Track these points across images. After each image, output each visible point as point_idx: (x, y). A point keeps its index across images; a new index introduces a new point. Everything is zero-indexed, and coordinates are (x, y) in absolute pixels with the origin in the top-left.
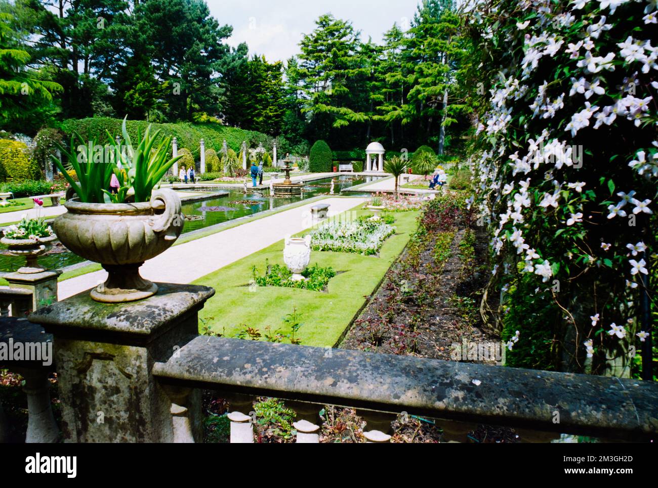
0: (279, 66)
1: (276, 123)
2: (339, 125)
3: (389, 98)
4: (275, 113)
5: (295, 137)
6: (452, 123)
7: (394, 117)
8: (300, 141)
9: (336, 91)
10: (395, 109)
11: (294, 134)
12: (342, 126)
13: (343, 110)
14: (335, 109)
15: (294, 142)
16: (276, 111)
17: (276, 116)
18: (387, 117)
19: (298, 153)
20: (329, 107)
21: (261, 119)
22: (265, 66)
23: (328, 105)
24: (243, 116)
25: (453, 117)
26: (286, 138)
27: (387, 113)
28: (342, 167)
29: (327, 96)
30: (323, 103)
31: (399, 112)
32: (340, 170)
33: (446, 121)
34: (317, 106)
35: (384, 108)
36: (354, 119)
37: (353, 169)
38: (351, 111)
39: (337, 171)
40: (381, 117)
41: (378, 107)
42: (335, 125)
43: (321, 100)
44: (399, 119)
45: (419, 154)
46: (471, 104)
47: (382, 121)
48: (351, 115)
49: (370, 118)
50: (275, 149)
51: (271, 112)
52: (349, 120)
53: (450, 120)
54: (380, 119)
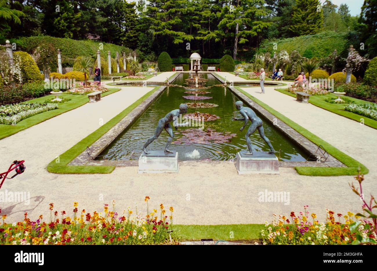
0: (133, 5)
1: (135, 41)
3: (205, 26)
4: (134, 35)
5: (147, 50)
6: (246, 41)
7: (211, 38)
8: (150, 53)
9: (176, 21)
10: (209, 33)
11: (146, 48)
12: (179, 43)
13: (179, 33)
14: (175, 32)
15: (146, 53)
16: (135, 33)
17: (135, 37)
18: (205, 38)
19: (148, 60)
20: (172, 31)
21: (125, 38)
22: (126, 5)
23: (170, 30)
24: (114, 36)
25: (245, 38)
26: (141, 50)
27: (205, 35)
28: (177, 68)
29: (170, 24)
30: (167, 28)
31: (213, 34)
32: (176, 70)
33: (243, 41)
34: (164, 30)
35: (203, 32)
36: (185, 39)
37: (183, 69)
38: (184, 33)
39: (175, 71)
40: (201, 37)
41: (199, 32)
42: (175, 43)
43: (166, 27)
44: (213, 39)
45: (224, 59)
46: (256, 30)
47: (201, 40)
48: (184, 37)
49: (194, 38)
50: (135, 57)
51: (132, 34)
52: (183, 39)
53: (244, 39)
54: (200, 39)
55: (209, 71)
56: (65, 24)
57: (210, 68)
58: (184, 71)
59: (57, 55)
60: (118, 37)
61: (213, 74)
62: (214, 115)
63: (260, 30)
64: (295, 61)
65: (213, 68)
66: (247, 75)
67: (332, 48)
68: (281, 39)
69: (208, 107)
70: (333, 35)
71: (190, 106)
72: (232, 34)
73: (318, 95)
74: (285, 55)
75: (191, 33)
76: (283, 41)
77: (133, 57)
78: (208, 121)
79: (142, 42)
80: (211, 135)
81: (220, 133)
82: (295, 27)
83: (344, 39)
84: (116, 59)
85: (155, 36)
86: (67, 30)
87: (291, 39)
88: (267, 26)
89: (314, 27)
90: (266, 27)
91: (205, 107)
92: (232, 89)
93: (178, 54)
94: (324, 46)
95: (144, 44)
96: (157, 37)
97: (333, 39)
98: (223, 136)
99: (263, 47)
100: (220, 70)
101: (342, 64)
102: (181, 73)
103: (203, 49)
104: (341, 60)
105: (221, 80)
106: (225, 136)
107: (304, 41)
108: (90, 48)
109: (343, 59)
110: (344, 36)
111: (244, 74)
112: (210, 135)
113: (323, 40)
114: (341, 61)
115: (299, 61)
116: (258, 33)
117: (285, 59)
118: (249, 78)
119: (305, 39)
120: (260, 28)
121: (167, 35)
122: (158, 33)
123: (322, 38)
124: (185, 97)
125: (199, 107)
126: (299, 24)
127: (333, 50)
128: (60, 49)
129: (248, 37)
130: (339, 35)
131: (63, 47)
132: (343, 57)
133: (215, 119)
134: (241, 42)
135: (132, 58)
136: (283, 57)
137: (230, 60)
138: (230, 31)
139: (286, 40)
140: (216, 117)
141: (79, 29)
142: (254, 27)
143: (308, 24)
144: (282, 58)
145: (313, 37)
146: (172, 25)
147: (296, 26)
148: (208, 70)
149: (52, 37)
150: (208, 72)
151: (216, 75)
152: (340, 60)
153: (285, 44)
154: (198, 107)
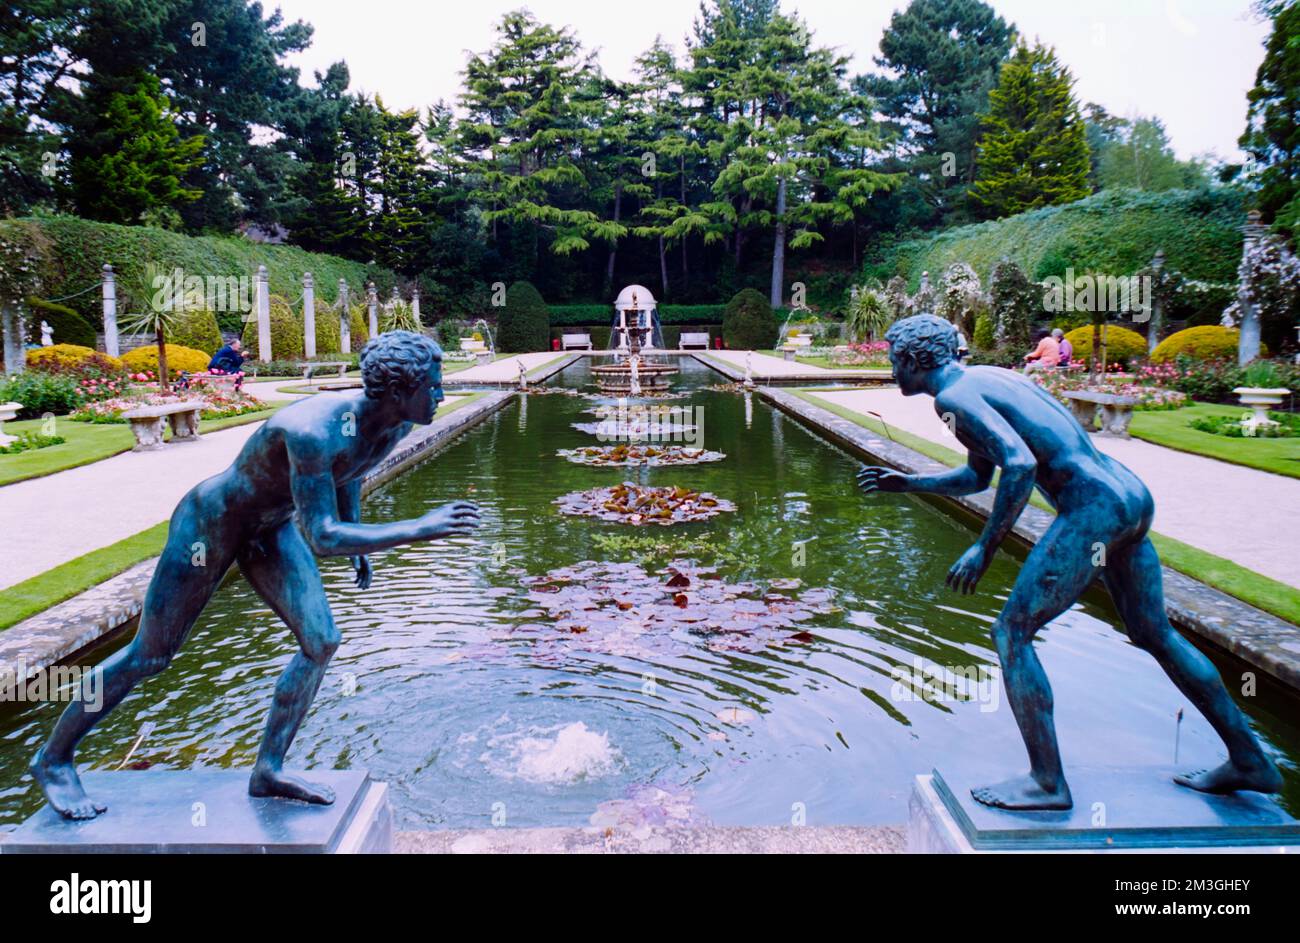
0: (408, 122)
1: (415, 245)
2: (567, 248)
3: (668, 189)
4: (412, 224)
5: (458, 276)
6: (814, 240)
7: (689, 229)
9: (560, 173)
10: (681, 213)
11: (457, 271)
12: (574, 251)
13: (575, 215)
14: (558, 212)
15: (457, 286)
16: (414, 218)
17: (416, 230)
18: (669, 231)
19: (464, 311)
20: (546, 209)
22: (385, 119)
23: (541, 204)
24: (336, 229)
25: (810, 229)
26: (439, 279)
27: (669, 221)
28: (569, 339)
29: (540, 184)
30: (530, 199)
31: (695, 218)
32: (565, 346)
33: (802, 238)
34: (519, 206)
35: (659, 211)
36: (597, 234)
37: (590, 344)
38: (593, 216)
39: (561, 349)
40: (654, 229)
41: (646, 210)
42: (559, 249)
43: (526, 193)
44: (696, 233)
45: (740, 306)
46: (849, 200)
47: (655, 239)
48: (592, 226)
49: (630, 232)
50: (416, 304)
51: (403, 221)
52: (589, 236)
53: (808, 234)
54: (652, 233)
55: (687, 347)
56: (144, 175)
57: (688, 338)
58: (593, 349)
59: (100, 288)
60: (352, 232)
61: (701, 358)
62: (706, 495)
63: (861, 200)
64: (1006, 296)
65: (702, 338)
66: (827, 357)
67: (1142, 246)
68: (939, 232)
69: (679, 462)
70: (1144, 202)
71: (596, 458)
72: (765, 218)
73: (1146, 408)
74: (967, 277)
75: (617, 213)
76: (951, 235)
77: (409, 300)
78: (678, 524)
79: (440, 250)
80: (691, 597)
81: (739, 589)
82: (988, 186)
83: (1188, 213)
84: (338, 303)
85: (489, 229)
86: (151, 198)
87: (980, 226)
88: (890, 186)
89: (1057, 184)
90: (886, 187)
91: (664, 462)
92: (777, 400)
93: (571, 289)
94: (1112, 239)
95: (448, 254)
96: (498, 231)
97: (1144, 215)
98: (760, 606)
99: (876, 262)
100: (726, 345)
101: (1187, 302)
102: (583, 356)
103: (664, 273)
104: (1184, 287)
105: (728, 373)
106: (768, 602)
107: (1032, 229)
108: (238, 263)
109: (1195, 286)
110: (1185, 202)
111: (816, 354)
112: (681, 602)
113: (1106, 220)
114: (1186, 291)
115: (1023, 297)
116: (856, 209)
117: (966, 293)
118: (838, 365)
119: (1035, 222)
120: (862, 191)
121: (529, 225)
122: (496, 216)
123: (1100, 213)
124: (580, 427)
125: (637, 463)
126: (1003, 174)
127: (1149, 253)
128: (115, 264)
129: (823, 223)
130: (1166, 202)
131: (128, 258)
132: (1191, 278)
133: (712, 512)
134: (796, 243)
135: (402, 303)
136: (958, 287)
137: (762, 307)
138: (758, 205)
139: (962, 231)
140: (715, 504)
141: (199, 196)
142: (843, 190)
143: (1036, 172)
144: (955, 291)
145: (1069, 210)
146: (549, 186)
147: (992, 183)
148: (681, 344)
149: (85, 222)
150: (682, 351)
151: (712, 359)
152: (1179, 289)
153: (957, 244)
154: (631, 462)
